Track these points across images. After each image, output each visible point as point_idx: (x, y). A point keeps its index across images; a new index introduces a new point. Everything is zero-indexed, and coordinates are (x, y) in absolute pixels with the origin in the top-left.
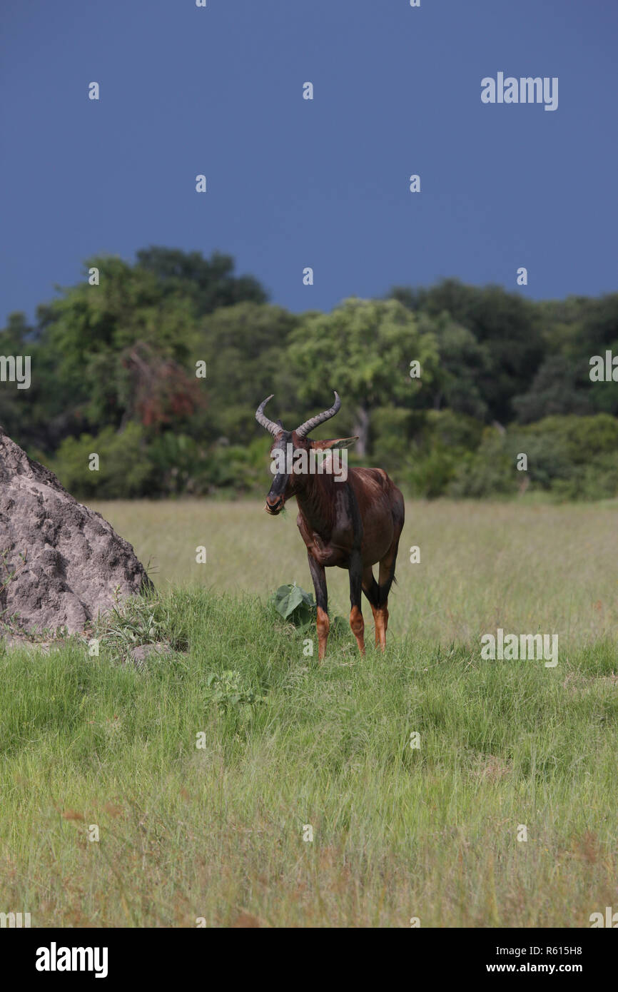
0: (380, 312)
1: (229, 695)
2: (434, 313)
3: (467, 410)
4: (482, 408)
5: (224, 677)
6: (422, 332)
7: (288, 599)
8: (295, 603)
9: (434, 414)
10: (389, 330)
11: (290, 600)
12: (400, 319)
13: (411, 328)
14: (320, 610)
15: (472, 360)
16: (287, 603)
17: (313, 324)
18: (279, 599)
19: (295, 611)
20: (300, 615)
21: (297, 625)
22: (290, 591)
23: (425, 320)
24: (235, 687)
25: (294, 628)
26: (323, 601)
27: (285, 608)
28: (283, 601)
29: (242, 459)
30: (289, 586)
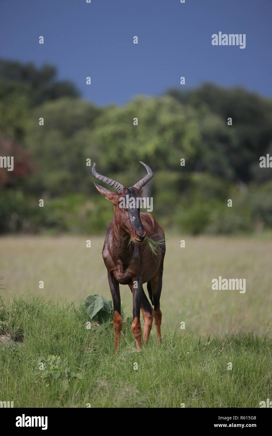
0: (159, 106)
1: (52, 372)
2: (197, 106)
3: (219, 174)
4: (230, 172)
5: (49, 360)
6: (188, 119)
7: (94, 305)
8: (98, 308)
9: (197, 177)
10: (165, 118)
11: (96, 305)
12: (173, 110)
13: (180, 117)
14: (116, 312)
15: (223, 139)
16: (93, 308)
17: (112, 114)
18: (87, 305)
19: (99, 313)
20: (102, 316)
21: (100, 322)
22: (95, 299)
23: (191, 111)
24: (57, 367)
25: (98, 325)
26: (117, 306)
27: (92, 312)
28: (90, 306)
29: (61, 207)
30: (95, 296)
